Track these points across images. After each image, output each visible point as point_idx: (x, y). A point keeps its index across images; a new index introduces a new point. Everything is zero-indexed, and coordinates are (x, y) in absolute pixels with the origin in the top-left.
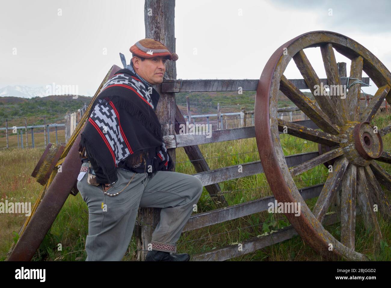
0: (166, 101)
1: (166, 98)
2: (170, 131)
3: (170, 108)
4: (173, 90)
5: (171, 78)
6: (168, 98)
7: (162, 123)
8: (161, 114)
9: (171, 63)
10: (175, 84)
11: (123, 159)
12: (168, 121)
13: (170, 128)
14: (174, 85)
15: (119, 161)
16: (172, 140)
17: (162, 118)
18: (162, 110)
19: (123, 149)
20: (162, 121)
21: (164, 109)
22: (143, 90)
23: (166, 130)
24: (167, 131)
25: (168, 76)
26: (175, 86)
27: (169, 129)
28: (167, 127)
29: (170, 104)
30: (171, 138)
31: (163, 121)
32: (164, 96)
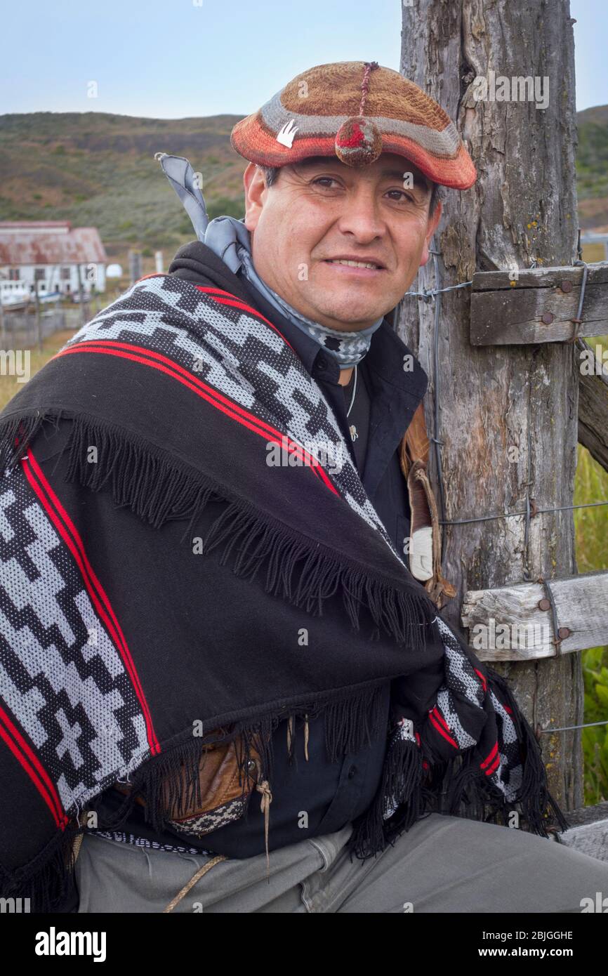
0: (498, 390)
1: (502, 374)
2: (526, 555)
3: (524, 428)
4: (532, 336)
5: (532, 259)
6: (511, 375)
7: (479, 512)
8: (470, 465)
9: (529, 169)
10: (540, 300)
11: (122, 774)
12: (513, 504)
13: (527, 542)
14: (534, 303)
15: (97, 789)
16: (527, 614)
17: (477, 485)
18: (480, 441)
19: (123, 717)
20: (477, 503)
21: (492, 435)
22: (264, 367)
23: (506, 549)
24: (510, 558)
25: (510, 248)
26: (540, 308)
27: (522, 547)
28: (510, 537)
29: (529, 404)
30: (520, 603)
31: (483, 504)
32: (491, 362)
